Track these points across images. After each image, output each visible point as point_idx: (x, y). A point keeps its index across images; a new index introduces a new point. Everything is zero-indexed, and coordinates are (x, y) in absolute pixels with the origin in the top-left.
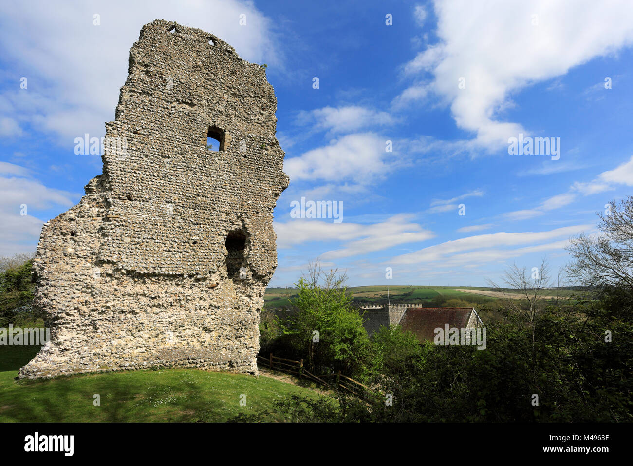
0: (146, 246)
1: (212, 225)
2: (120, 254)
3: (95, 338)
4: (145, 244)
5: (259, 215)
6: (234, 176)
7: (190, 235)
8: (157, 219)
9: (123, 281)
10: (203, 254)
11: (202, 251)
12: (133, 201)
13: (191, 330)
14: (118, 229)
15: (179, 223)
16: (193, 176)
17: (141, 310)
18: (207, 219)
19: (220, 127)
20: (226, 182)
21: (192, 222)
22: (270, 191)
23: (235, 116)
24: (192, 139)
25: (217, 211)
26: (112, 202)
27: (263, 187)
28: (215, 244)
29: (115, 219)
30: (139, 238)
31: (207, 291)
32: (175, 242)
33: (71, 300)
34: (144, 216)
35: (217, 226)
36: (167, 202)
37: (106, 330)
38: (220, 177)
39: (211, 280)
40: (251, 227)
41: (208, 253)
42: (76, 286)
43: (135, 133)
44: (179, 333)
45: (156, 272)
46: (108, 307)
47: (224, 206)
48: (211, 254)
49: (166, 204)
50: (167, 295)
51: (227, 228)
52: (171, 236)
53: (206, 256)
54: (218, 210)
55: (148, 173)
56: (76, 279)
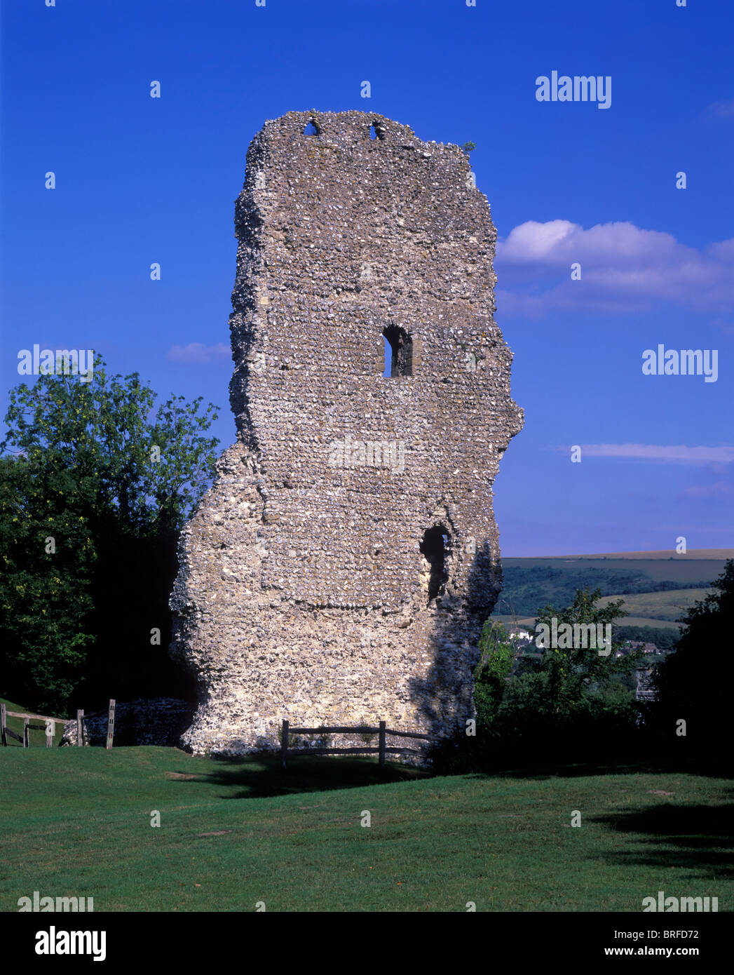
0: (316, 562)
1: (400, 520)
2: (286, 576)
3: (265, 701)
4: (314, 558)
5: (474, 496)
6: (429, 423)
7: (370, 540)
8: (324, 516)
9: (290, 617)
10: (391, 573)
11: (389, 567)
12: (291, 488)
13: (380, 697)
14: (279, 537)
15: (354, 520)
16: (368, 433)
17: (314, 661)
18: (393, 510)
19: (401, 325)
20: (417, 437)
21: (371, 517)
22: (491, 446)
23: (424, 292)
24: (363, 362)
25: (407, 495)
26: (267, 494)
27: (478, 439)
28: (406, 553)
29: (274, 521)
30: (305, 549)
31: (397, 633)
32: (352, 553)
33: (237, 643)
34: (308, 513)
35: (407, 521)
36: (335, 486)
37: (276, 690)
38: (409, 430)
39: (403, 615)
40: (460, 520)
41: (397, 570)
42: (240, 624)
43: (283, 368)
44: (366, 700)
45: (332, 602)
46: (277, 655)
47: (416, 484)
48: (402, 572)
49: (334, 489)
50: (345, 638)
51: (424, 524)
52: (345, 544)
53: (395, 574)
54: (407, 492)
55: (306, 438)
56: (240, 614)
